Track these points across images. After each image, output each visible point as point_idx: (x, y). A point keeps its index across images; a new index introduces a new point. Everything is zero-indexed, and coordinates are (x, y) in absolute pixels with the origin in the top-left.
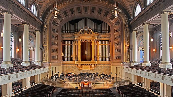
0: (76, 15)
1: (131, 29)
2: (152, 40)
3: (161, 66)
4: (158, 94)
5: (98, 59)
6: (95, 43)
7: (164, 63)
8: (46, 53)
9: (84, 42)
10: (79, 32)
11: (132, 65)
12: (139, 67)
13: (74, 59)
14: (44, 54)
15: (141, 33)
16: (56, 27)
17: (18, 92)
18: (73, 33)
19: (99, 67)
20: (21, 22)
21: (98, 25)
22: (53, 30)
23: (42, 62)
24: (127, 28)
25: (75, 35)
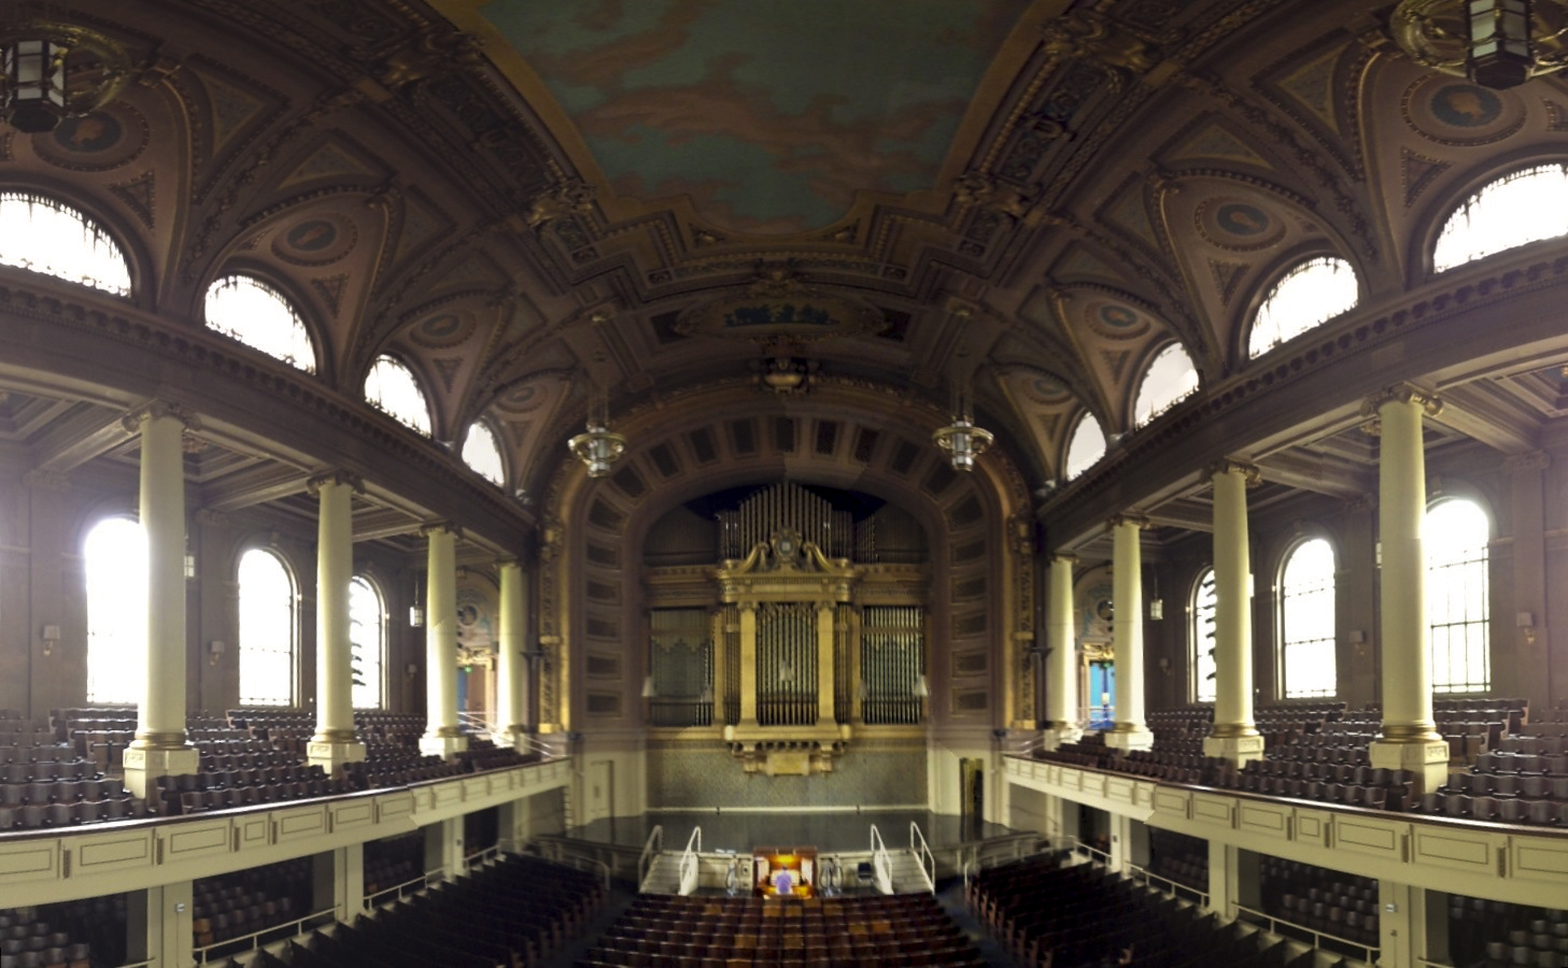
0: (728, 465)
1: (1042, 549)
2: (1157, 612)
3: (1212, 748)
4: (1196, 899)
5: (856, 709)
6: (836, 620)
7: (1227, 729)
8: (559, 680)
9: (774, 614)
10: (745, 557)
11: (1051, 747)
12: (1093, 754)
13: (719, 713)
14: (548, 687)
15: (1099, 574)
16: (609, 538)
17: (397, 896)
18: (709, 568)
19: (860, 758)
20: (416, 521)
21: (855, 521)
22: (598, 554)
23: (532, 730)
24: (1024, 539)
25: (723, 575)
